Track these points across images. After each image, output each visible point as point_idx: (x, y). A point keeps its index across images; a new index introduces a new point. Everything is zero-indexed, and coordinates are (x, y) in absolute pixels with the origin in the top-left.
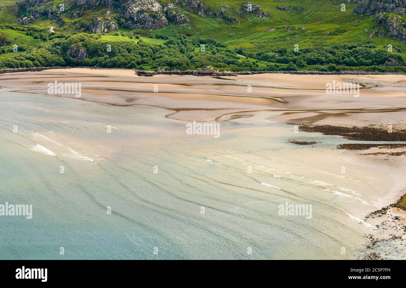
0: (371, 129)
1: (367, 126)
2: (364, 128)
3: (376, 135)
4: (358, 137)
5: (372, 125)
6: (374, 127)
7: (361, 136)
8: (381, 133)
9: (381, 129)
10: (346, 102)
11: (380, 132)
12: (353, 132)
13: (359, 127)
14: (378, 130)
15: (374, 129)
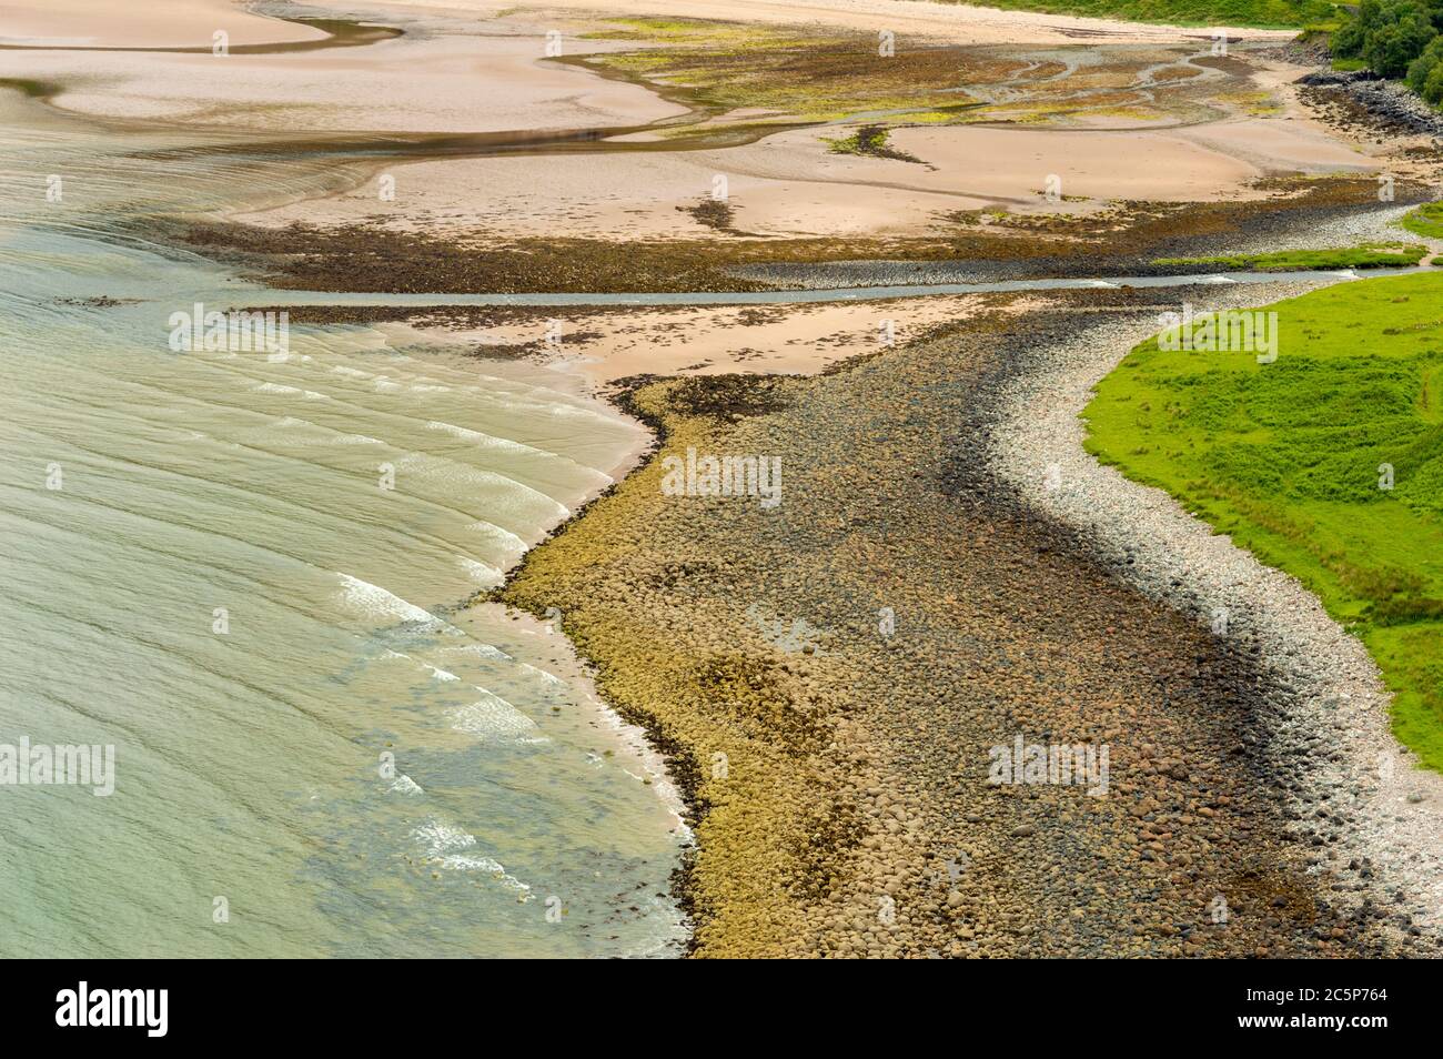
0: (374, 235)
1: (354, 222)
2: (342, 229)
3: (402, 265)
4: (316, 273)
5: (381, 219)
6: (391, 226)
7: (328, 268)
8: (424, 254)
9: (422, 236)
10: (252, 111)
11: (418, 248)
12: (287, 250)
13: (320, 225)
14: (409, 240)
15: (390, 235)
